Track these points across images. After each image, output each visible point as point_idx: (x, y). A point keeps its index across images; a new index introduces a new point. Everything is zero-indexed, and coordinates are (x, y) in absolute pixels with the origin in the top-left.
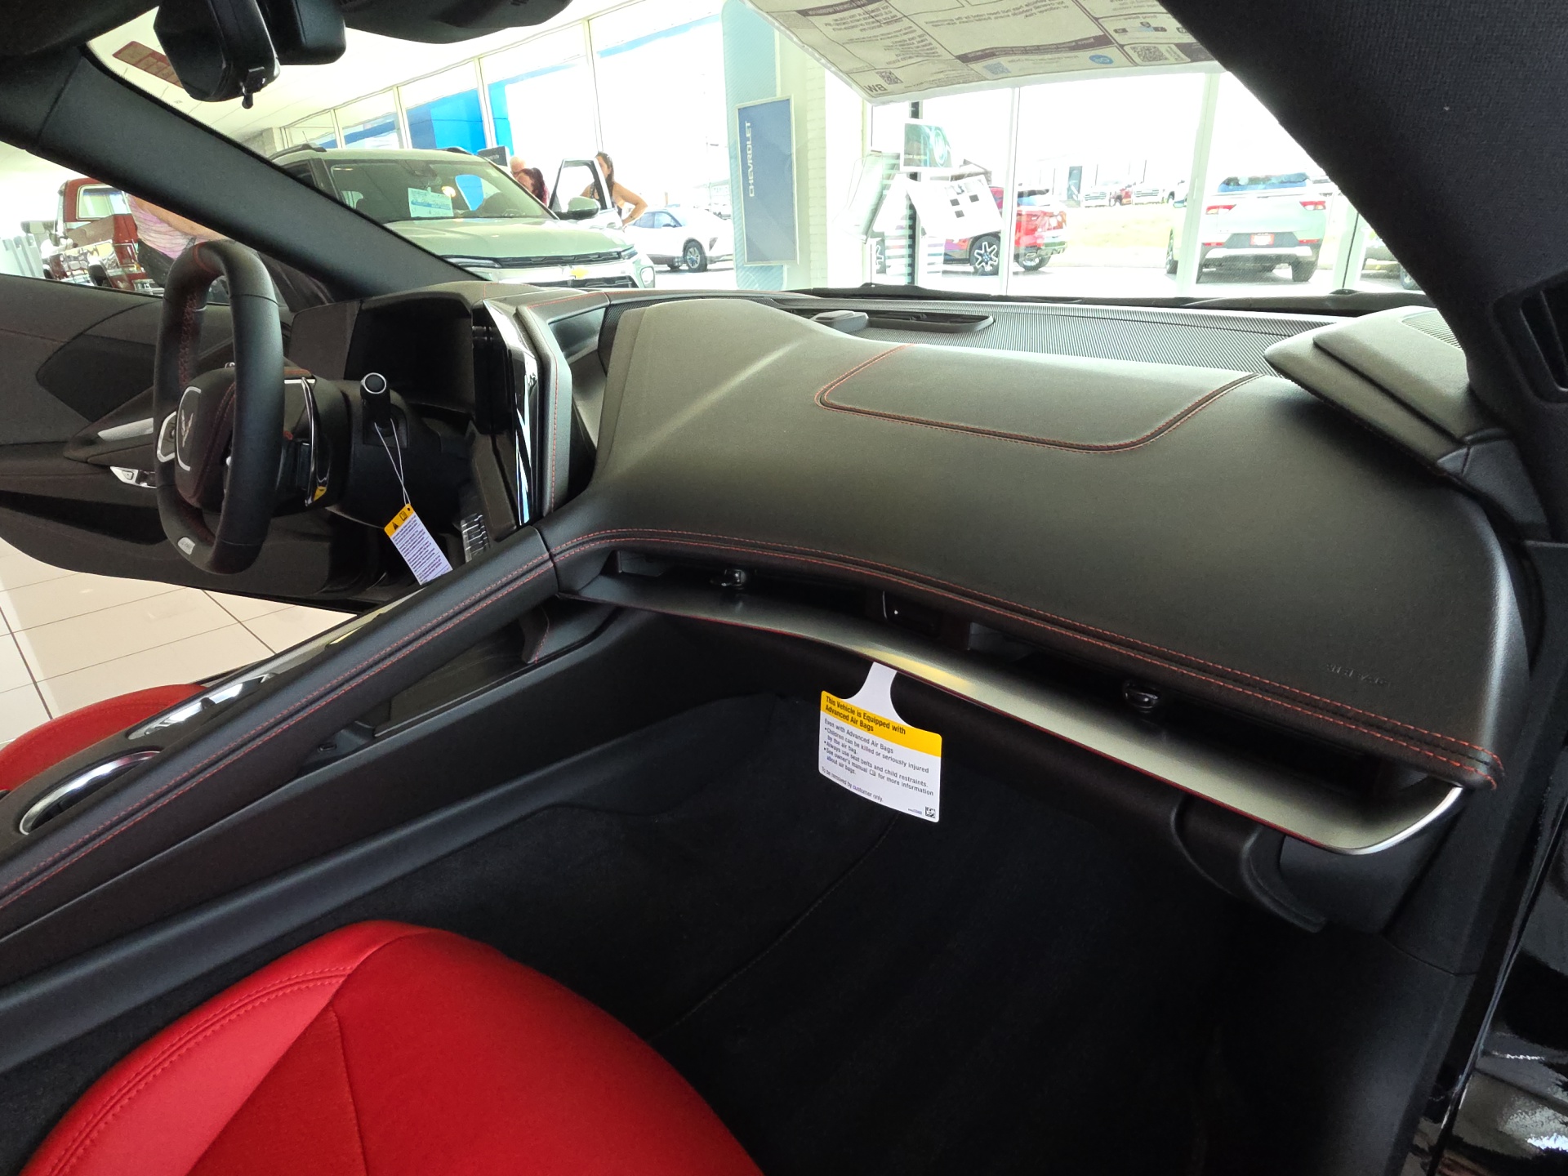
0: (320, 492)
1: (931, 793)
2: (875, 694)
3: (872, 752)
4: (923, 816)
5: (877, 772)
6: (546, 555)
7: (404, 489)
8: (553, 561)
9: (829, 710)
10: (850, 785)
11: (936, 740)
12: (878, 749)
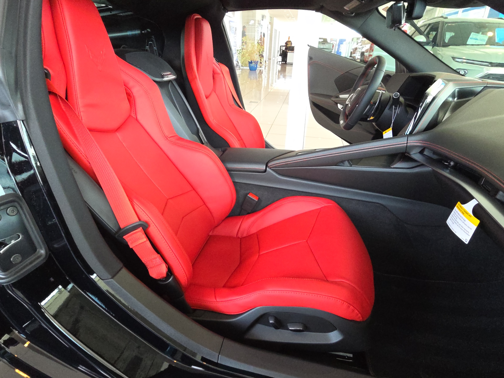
0: (372, 118)
1: (469, 235)
2: (470, 206)
3: (461, 220)
4: (464, 241)
5: (459, 225)
6: (406, 142)
7: (392, 124)
8: (407, 144)
9: (457, 207)
10: (451, 227)
11: (478, 222)
12: (462, 219)
